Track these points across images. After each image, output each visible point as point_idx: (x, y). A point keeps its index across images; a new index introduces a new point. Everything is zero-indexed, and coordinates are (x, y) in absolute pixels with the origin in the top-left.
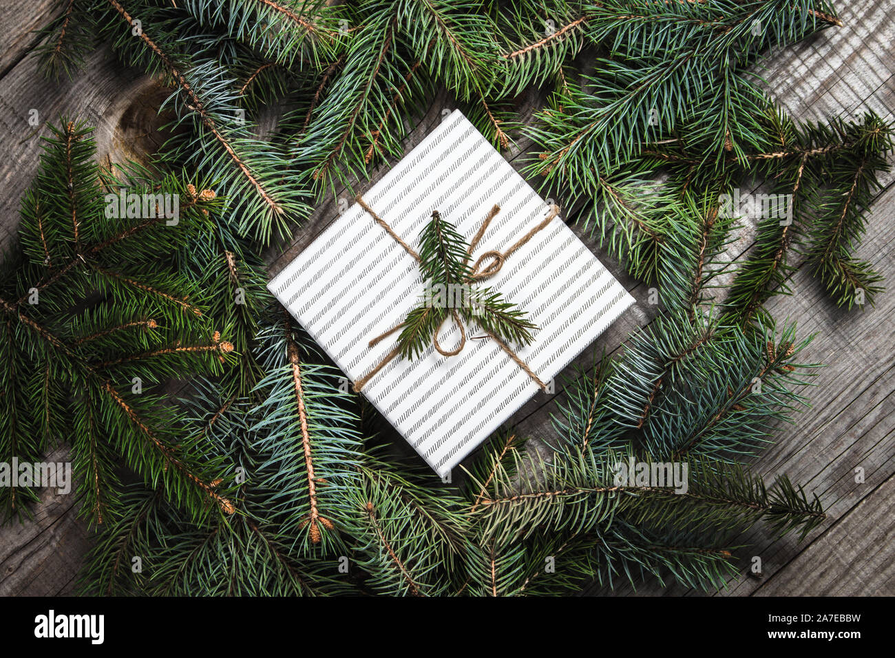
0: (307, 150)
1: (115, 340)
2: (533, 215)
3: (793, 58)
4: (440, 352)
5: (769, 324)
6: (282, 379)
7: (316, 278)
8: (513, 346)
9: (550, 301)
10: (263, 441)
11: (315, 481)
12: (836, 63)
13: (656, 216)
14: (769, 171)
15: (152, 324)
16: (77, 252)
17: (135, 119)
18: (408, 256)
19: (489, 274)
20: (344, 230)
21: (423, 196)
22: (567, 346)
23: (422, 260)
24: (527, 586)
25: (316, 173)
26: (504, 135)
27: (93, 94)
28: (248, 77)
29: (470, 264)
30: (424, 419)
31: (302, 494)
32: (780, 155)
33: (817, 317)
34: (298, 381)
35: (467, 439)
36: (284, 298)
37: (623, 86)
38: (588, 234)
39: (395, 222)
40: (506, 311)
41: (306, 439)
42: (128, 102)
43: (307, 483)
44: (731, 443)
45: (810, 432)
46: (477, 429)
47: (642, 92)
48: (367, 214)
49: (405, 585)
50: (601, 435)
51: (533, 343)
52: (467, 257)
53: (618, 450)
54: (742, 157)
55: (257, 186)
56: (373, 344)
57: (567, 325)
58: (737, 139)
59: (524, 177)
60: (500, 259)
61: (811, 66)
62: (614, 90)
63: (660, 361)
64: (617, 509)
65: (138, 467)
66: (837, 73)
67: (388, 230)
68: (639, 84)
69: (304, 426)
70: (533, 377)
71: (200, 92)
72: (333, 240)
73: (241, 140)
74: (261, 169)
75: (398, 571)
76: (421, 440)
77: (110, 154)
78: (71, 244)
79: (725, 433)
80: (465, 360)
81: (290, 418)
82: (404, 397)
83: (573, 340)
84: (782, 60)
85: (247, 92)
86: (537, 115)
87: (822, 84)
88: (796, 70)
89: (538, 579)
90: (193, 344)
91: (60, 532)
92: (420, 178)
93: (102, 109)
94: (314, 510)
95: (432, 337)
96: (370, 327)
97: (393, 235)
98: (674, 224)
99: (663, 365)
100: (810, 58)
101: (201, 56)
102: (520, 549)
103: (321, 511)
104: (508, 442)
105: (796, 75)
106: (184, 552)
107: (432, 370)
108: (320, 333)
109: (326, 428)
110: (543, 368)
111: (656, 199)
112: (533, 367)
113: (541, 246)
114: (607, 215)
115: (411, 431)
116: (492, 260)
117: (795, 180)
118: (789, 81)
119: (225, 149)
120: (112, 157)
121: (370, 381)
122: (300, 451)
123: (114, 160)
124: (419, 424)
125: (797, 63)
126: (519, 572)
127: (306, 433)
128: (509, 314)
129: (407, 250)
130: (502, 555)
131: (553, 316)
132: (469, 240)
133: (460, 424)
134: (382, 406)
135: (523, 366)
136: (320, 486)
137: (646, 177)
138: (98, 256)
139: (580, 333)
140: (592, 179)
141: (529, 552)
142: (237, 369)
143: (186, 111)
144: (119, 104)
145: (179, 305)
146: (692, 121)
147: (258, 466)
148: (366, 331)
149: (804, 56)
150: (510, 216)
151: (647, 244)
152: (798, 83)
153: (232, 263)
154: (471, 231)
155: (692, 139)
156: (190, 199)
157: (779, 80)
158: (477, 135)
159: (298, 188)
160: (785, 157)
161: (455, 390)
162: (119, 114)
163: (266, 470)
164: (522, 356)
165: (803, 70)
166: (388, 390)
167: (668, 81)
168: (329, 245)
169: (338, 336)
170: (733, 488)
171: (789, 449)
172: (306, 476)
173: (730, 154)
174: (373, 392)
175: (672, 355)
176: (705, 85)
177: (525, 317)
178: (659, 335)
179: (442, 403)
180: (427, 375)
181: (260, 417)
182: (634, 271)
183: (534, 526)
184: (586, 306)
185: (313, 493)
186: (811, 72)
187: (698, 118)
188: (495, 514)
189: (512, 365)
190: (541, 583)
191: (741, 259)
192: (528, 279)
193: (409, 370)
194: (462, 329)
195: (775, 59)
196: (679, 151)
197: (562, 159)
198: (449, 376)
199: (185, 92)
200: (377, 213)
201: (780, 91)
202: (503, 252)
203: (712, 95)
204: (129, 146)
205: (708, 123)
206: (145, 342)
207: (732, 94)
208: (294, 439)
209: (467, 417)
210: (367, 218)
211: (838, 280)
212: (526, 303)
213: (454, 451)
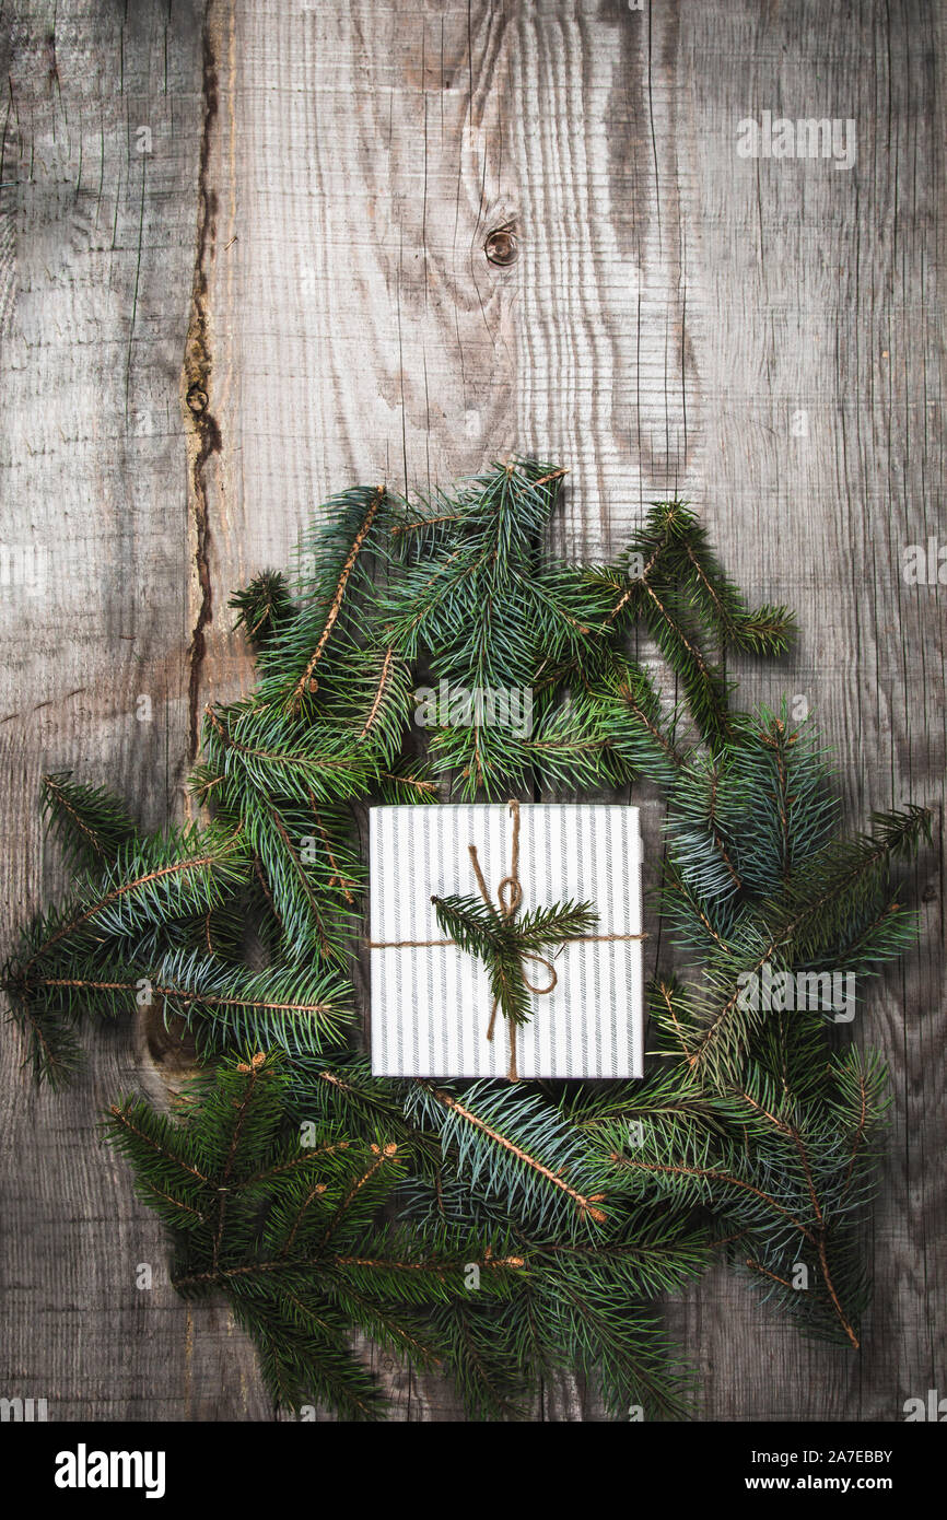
0: (298, 945)
1: (309, 1225)
2: (503, 826)
3: (563, 523)
4: (543, 992)
5: (747, 718)
6: (456, 1125)
7: (400, 1033)
8: (589, 932)
9: (580, 872)
10: (491, 1184)
11: (557, 1176)
12: (594, 496)
13: (590, 729)
14: (631, 617)
15: (321, 1188)
16: (216, 1189)
17: (161, 1045)
18: (447, 947)
19: (517, 899)
20: (383, 978)
21: (413, 895)
22: (626, 891)
23: (459, 941)
24: (788, 1083)
25: (323, 953)
26: (425, 784)
27: (114, 1059)
28: (205, 935)
29: (497, 908)
30: (585, 1050)
31: (558, 1195)
32: (626, 598)
33: (774, 677)
34: (469, 1115)
35: (630, 1032)
36: (393, 1071)
37: (466, 667)
38: (558, 791)
39: (413, 933)
40: (557, 913)
41: (519, 1152)
42: (144, 1038)
43: (553, 1183)
44: (813, 829)
45: (856, 759)
46: (630, 1017)
47: (484, 657)
48: (387, 949)
49: (702, 1179)
50: (720, 919)
51: (601, 916)
52: (490, 906)
53: (743, 917)
54: (603, 628)
55: (292, 1007)
56: (490, 1036)
57: (611, 877)
58: (583, 619)
59: (468, 802)
60: (513, 880)
61: (580, 516)
62: (465, 676)
63: (702, 827)
64: (788, 963)
65: (421, 1298)
66: (603, 501)
67: (413, 944)
68: (476, 657)
69: (507, 1143)
70: (627, 937)
71: (182, 985)
72: (383, 994)
73: (248, 987)
74: (283, 991)
75: (686, 1176)
76: (599, 1068)
77: (171, 1088)
78: (205, 1187)
79: (802, 826)
80: (567, 978)
81: (491, 1148)
82: (553, 1050)
83: (626, 882)
84: (558, 531)
85: (215, 948)
86: (431, 750)
87: (601, 519)
88: (573, 529)
89: (790, 1069)
90: (364, 1171)
91: (421, 1393)
92: (397, 885)
93: (131, 1062)
94: (579, 1197)
95: (526, 989)
96: (475, 1026)
97: (422, 944)
98: (604, 724)
99: (708, 829)
100: (573, 511)
101: (156, 960)
102: (753, 1066)
103: (584, 1194)
104: (663, 991)
105: (578, 531)
106: (523, 1319)
107: (552, 1010)
108: (446, 1068)
109: (527, 1126)
110: (627, 925)
111: (576, 717)
112: (619, 930)
113: (532, 842)
114: (556, 765)
115: (585, 1069)
116: (509, 888)
117: (655, 605)
118: (577, 540)
119: (241, 1006)
120: (172, 1088)
121: (518, 1065)
122: (524, 1165)
123: (177, 1090)
124: (585, 1058)
125: (568, 523)
126: (771, 1083)
127: (514, 1148)
128: (561, 914)
129: (442, 944)
130: (745, 1083)
131: (594, 881)
132: (478, 893)
133: (614, 1026)
134: (546, 1072)
135: (612, 938)
136: (565, 1175)
137: (554, 708)
138: (233, 1176)
139: (625, 873)
140: (518, 752)
141: (761, 1059)
142: (418, 1153)
143: (186, 1010)
144: (139, 1046)
145: (326, 1154)
146: (541, 639)
147: (506, 1206)
148: (476, 1033)
149: (568, 513)
150: (487, 843)
151: (604, 753)
152: (584, 536)
153: (332, 1079)
154: (472, 883)
155: (555, 651)
156: (250, 1076)
157: (570, 547)
158: (403, 811)
159: (323, 977)
160: (631, 596)
161: (584, 1007)
162: (146, 1053)
163: (516, 1202)
164: (603, 931)
165: (578, 524)
166: (537, 1057)
167: (493, 630)
168: (384, 1000)
169: (460, 1057)
170: (850, 861)
171: (855, 786)
172: (547, 1179)
173: (592, 634)
174: (528, 1070)
175: (707, 815)
176: (522, 608)
177: (574, 904)
178: (682, 811)
179: (584, 1026)
180: (552, 1017)
181: (469, 1168)
182: (616, 782)
183: (745, 1038)
184: (609, 850)
185: (565, 1186)
186: (585, 519)
187: (542, 633)
188: (708, 1061)
189: (604, 946)
190: (795, 1070)
191: (681, 693)
192: (548, 874)
193: (536, 1027)
194: (541, 960)
195: (552, 536)
196: (556, 666)
197: (481, 762)
198: (568, 1002)
199: (172, 996)
200: (393, 940)
201: (578, 554)
202: (509, 874)
203: (535, 610)
204: (178, 1069)
205: (552, 633)
206: (330, 1206)
207: (547, 594)
208: (510, 1161)
209: (614, 1017)
210: (390, 951)
211: (759, 640)
212: (565, 892)
213: (630, 1050)
